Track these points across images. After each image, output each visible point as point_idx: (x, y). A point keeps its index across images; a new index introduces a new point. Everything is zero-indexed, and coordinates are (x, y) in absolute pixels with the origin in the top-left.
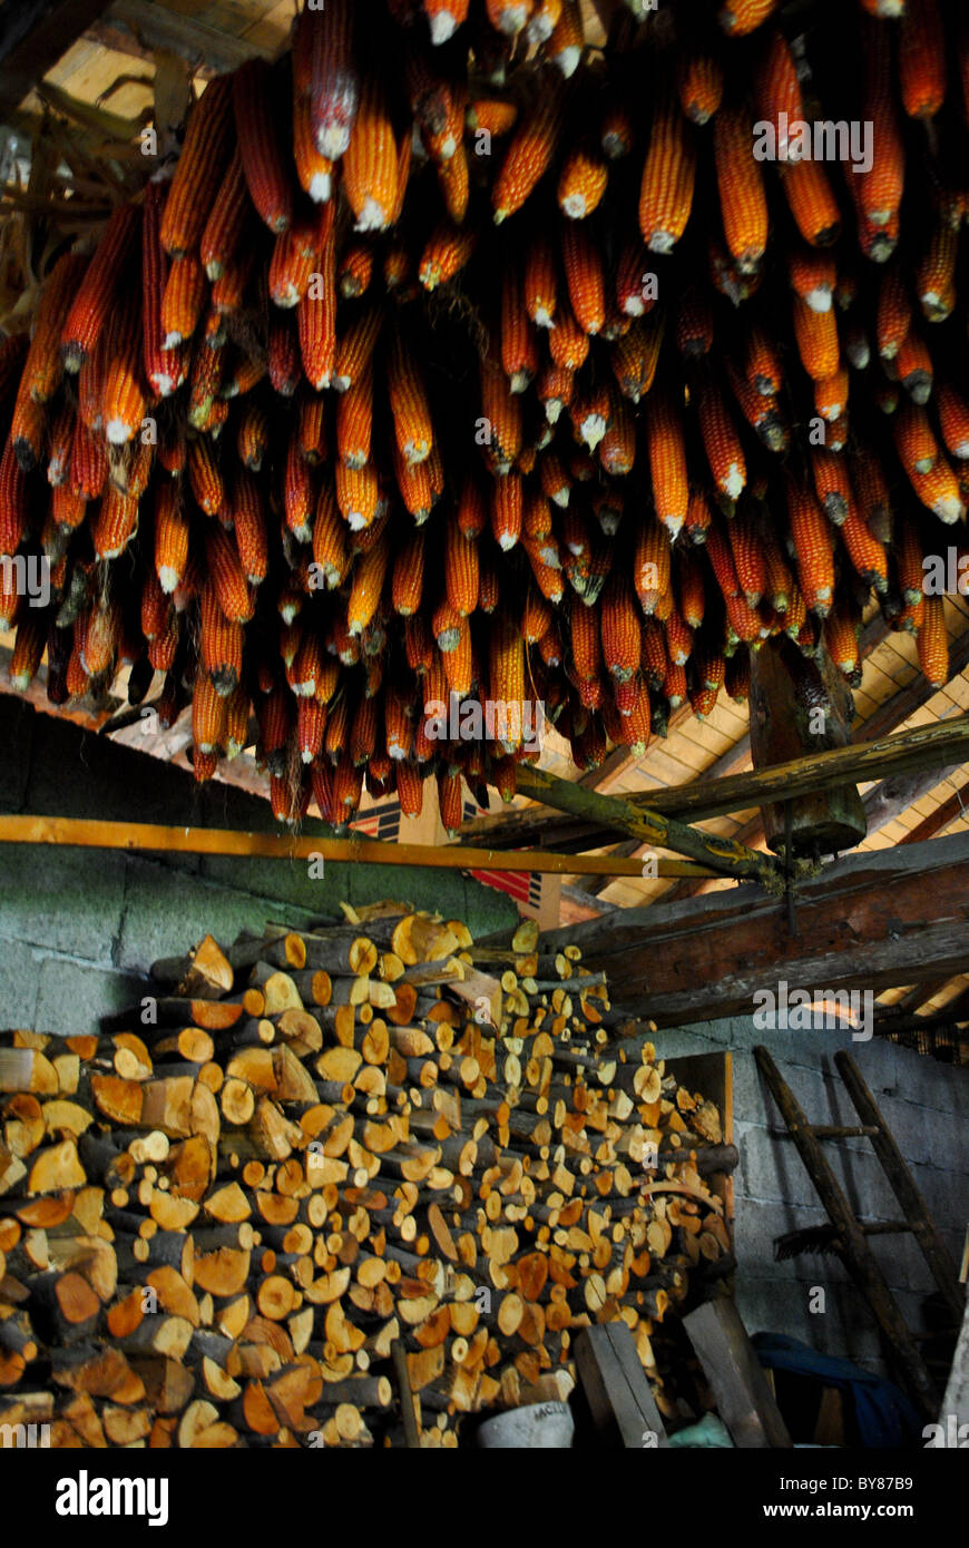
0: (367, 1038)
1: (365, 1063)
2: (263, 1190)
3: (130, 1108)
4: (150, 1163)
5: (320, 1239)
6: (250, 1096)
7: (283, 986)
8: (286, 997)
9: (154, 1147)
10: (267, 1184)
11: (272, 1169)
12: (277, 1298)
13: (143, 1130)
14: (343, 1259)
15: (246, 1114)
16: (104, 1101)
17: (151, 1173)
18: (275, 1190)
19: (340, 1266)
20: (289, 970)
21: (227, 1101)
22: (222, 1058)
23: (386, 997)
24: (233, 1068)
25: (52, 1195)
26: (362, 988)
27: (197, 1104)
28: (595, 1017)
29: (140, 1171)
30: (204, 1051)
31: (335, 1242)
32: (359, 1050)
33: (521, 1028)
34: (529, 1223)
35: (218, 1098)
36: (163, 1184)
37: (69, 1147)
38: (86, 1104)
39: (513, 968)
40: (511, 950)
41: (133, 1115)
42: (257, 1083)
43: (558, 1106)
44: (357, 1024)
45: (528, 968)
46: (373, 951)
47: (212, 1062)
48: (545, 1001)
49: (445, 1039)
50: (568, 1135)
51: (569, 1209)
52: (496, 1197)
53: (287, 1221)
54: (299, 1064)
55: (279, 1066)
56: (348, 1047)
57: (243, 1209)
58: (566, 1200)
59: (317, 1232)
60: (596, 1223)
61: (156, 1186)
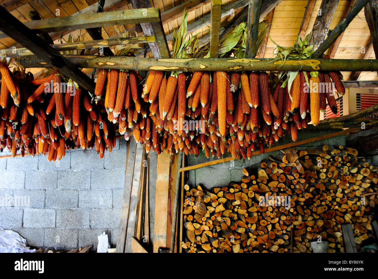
0: (279, 178)
1: (279, 183)
2: (258, 207)
3: (232, 197)
4: (237, 205)
5: (272, 214)
6: (253, 193)
7: (262, 172)
8: (263, 173)
9: (237, 202)
12: (264, 223)
13: (235, 201)
14: (277, 216)
15: (253, 196)
16: (227, 197)
17: (237, 207)
18: (261, 207)
19: (277, 217)
20: (263, 169)
21: (249, 195)
22: (248, 188)
23: (281, 171)
24: (250, 189)
25: (219, 212)
26: (276, 170)
27: (242, 196)
28: (347, 160)
29: (234, 207)
30: (245, 186)
31: (274, 214)
32: (278, 181)
33: (326, 166)
34: (330, 204)
35: (247, 194)
36: (240, 208)
37: (221, 205)
38: (226, 198)
39: (319, 156)
40: (323, 150)
41: (233, 199)
42: (255, 190)
43: (337, 180)
44: (277, 176)
45: (324, 155)
46: (276, 164)
47: (246, 188)
48: (331, 160)
49: (296, 176)
50: (341, 186)
51: (343, 200)
52: (319, 201)
53: (264, 211)
54: (265, 185)
55: (259, 187)
56: (275, 181)
57: (256, 210)
58: (341, 199)
59: (271, 212)
60: (350, 203)
61: (238, 208)
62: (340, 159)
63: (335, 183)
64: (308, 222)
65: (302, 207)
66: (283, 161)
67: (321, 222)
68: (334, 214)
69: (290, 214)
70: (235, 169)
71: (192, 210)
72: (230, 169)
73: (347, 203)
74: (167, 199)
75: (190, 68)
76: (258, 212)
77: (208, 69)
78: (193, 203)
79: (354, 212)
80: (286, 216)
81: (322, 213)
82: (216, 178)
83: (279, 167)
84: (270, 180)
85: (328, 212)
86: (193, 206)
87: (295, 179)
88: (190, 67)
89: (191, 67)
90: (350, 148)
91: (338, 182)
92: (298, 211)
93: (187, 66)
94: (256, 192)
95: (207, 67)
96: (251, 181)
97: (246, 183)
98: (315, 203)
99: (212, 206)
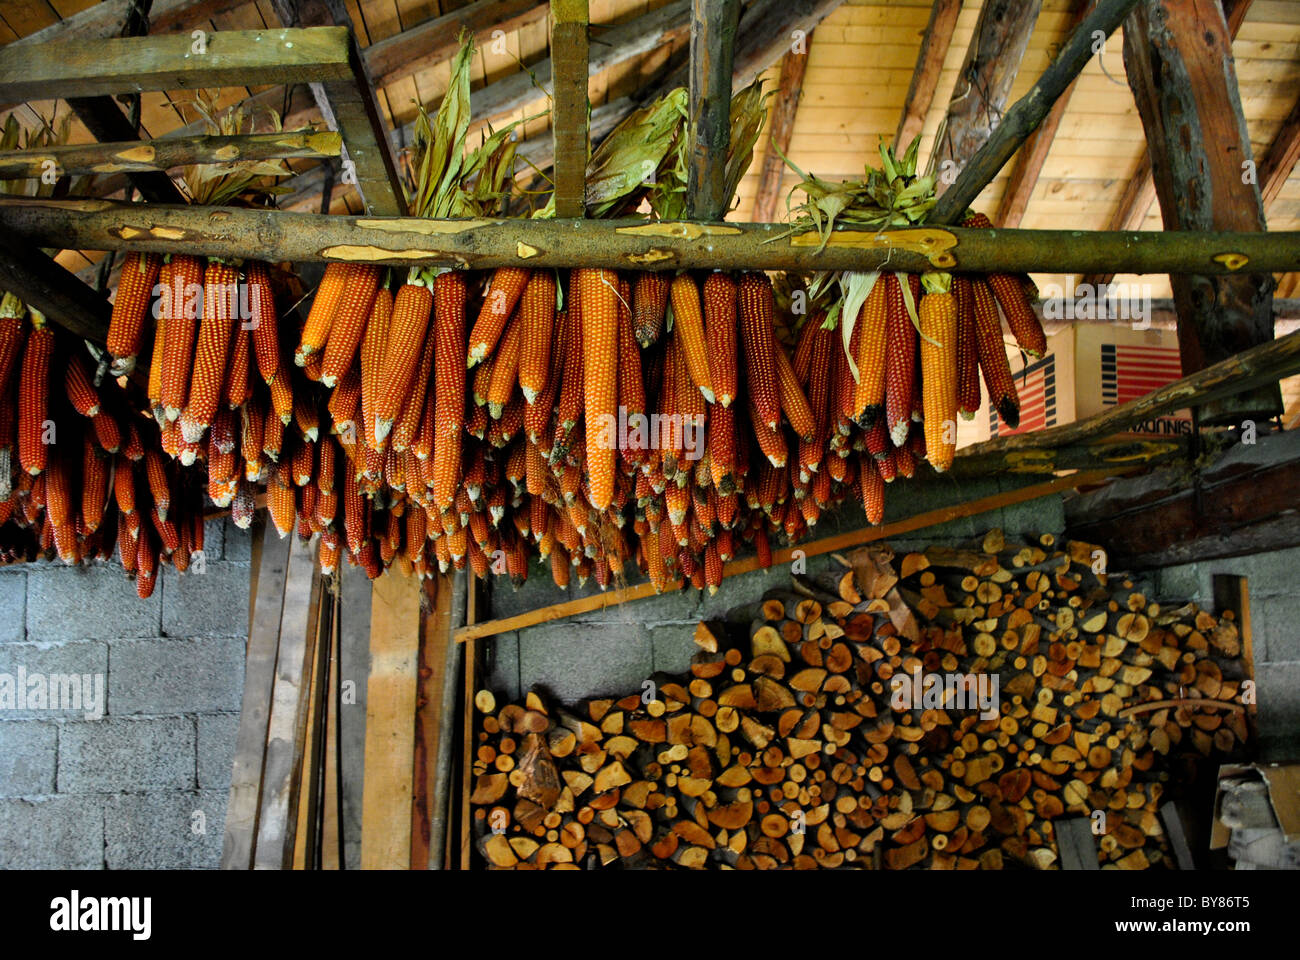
0: (829, 658)
1: (830, 674)
2: (754, 767)
3: (657, 734)
4: (674, 763)
5: (803, 789)
6: (735, 714)
7: (767, 635)
8: (770, 641)
9: (678, 752)
10: (757, 763)
11: (758, 755)
12: (775, 826)
13: (667, 746)
14: (824, 797)
15: (734, 725)
16: (639, 734)
17: (676, 769)
18: (763, 764)
19: (822, 803)
20: (770, 623)
21: (719, 722)
22: (714, 697)
24: (722, 701)
25: (608, 791)
26: (817, 629)
27: (695, 728)
28: (1071, 586)
29: (666, 769)
30: (706, 691)
31: (814, 790)
32: (824, 667)
33: (995, 610)
34: (1012, 749)
35: (712, 720)
36: (686, 772)
37: (617, 765)
38: (632, 736)
39: (971, 573)
40: (983, 551)
41: (660, 739)
42: (740, 706)
43: (1036, 661)
44: (821, 650)
45: (988, 569)
46: (817, 607)
47: (710, 698)
48: (1015, 586)
49: (891, 647)
50: (1049, 680)
51: (1057, 732)
52: (972, 737)
53: (776, 781)
54: (777, 686)
55: (757, 692)
56: (815, 667)
57: (746, 778)
58: (1051, 727)
59: (801, 785)
60: (1083, 740)
61: (679, 775)
62: (1045, 584)
63: (1028, 670)
64: (934, 815)
65: (914, 761)
66: (843, 594)
67: (980, 813)
68: (1028, 784)
69: (871, 790)
70: (667, 626)
71: (505, 786)
72: (650, 627)
73: (1070, 743)
74: (411, 750)
75: (480, 256)
76: (752, 785)
77: (548, 260)
78: (510, 762)
79: (1098, 773)
80: (856, 795)
81: (984, 782)
82: (599, 663)
83: (827, 617)
84: (796, 665)
85: (1005, 776)
86: (508, 774)
87: (886, 659)
88: (477, 252)
89: (483, 250)
90: (1080, 544)
91: (1040, 665)
92: (900, 777)
93: (467, 249)
94: (743, 712)
95: (541, 252)
96: (728, 669)
97: (707, 680)
98: (959, 744)
99: (581, 770)
